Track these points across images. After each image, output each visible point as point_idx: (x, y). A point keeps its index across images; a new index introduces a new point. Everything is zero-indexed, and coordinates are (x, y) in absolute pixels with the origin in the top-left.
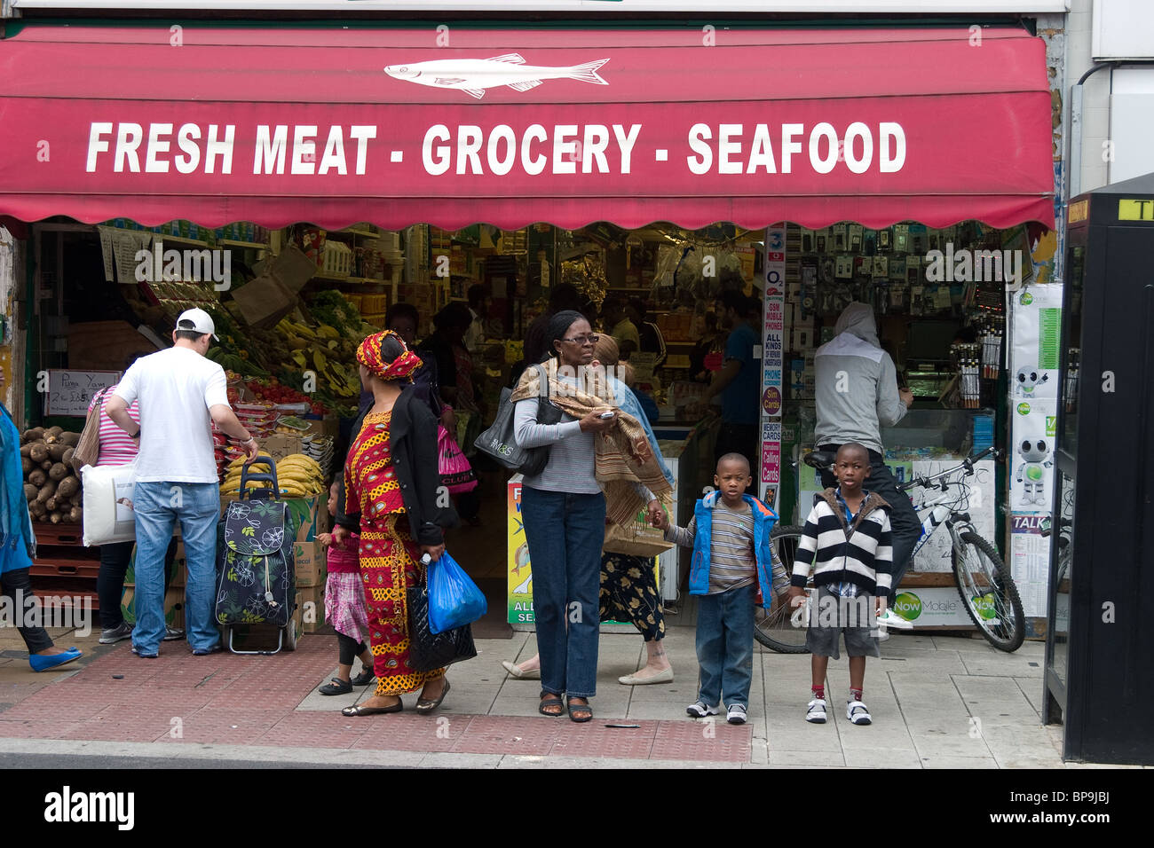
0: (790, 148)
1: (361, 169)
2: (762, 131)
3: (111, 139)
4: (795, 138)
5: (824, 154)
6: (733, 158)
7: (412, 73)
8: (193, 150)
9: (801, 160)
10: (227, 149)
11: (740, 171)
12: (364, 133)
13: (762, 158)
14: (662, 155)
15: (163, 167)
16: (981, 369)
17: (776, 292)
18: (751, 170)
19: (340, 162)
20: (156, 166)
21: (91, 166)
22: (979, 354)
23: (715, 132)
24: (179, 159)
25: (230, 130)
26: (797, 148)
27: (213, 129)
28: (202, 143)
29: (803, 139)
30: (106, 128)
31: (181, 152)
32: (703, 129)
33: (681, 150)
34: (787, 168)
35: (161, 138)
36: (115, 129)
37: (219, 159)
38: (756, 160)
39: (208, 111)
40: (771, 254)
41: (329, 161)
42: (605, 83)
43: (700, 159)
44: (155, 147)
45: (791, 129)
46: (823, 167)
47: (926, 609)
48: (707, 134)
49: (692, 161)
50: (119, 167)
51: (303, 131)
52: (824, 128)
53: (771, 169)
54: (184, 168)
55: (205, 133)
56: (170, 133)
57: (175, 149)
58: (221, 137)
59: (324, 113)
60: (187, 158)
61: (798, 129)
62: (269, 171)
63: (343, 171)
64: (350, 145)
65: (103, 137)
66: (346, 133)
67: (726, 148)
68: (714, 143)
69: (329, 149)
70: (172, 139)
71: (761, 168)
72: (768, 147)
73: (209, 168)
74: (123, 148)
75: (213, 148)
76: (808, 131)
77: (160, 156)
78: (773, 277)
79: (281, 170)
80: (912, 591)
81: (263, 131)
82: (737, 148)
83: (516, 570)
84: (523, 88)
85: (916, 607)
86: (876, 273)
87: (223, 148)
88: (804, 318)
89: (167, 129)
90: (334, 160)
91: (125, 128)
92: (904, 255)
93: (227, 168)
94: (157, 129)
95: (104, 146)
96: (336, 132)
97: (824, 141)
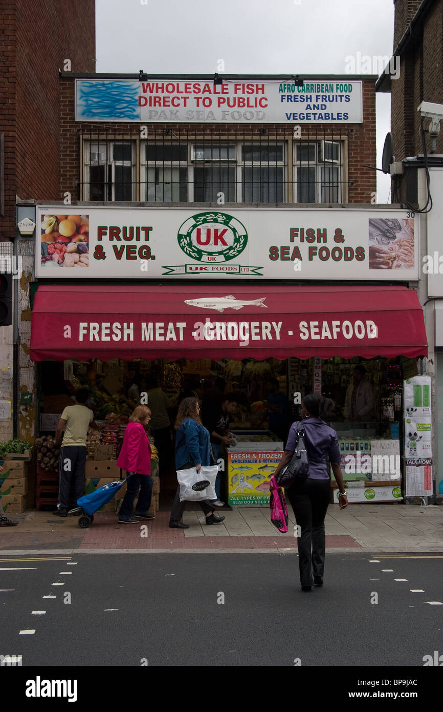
0: (336, 330)
1: (182, 338)
2: (325, 324)
3: (88, 329)
4: (337, 326)
5: (348, 332)
6: (316, 333)
7: (195, 303)
8: (119, 332)
9: (340, 334)
10: (131, 332)
11: (319, 338)
12: (182, 325)
13: (326, 334)
14: (291, 333)
15: (108, 339)
16: (394, 407)
17: (318, 380)
18: (323, 338)
19: (173, 336)
20: (105, 339)
21: (81, 339)
22: (393, 401)
23: (309, 324)
24: (114, 336)
25: (132, 325)
26: (338, 330)
27: (125, 324)
28: (122, 330)
29: (340, 327)
30: (85, 325)
31: (114, 333)
32: (303, 323)
33: (297, 331)
34: (335, 337)
35: (106, 328)
36: (89, 325)
37: (129, 335)
38: (324, 334)
39: (123, 318)
40: (316, 367)
41: (169, 336)
42: (267, 307)
43: (304, 334)
44: (104, 332)
45: (335, 323)
46: (349, 336)
47: (376, 495)
48: (306, 325)
49: (301, 335)
50: (91, 339)
51: (158, 325)
52: (346, 323)
53: (330, 337)
54: (116, 339)
55: (122, 326)
56: (109, 326)
57: (112, 333)
58: (128, 327)
59: (167, 318)
60: (117, 336)
61: (338, 323)
62: (147, 339)
63: (175, 339)
64: (177, 330)
65: (84, 328)
66: (175, 325)
67: (313, 330)
68: (309, 328)
69: (169, 332)
70: (110, 328)
71: (326, 337)
72: (328, 330)
73: (125, 339)
74: (92, 332)
75: (126, 332)
76: (341, 323)
77: (106, 335)
78: (317, 375)
79: (152, 339)
80: (371, 488)
81: (144, 325)
82: (317, 330)
83: (232, 485)
84: (237, 309)
85: (373, 494)
86: (329, 371)
87: (129, 331)
88: (301, 388)
89: (108, 325)
90: (171, 335)
91: (92, 325)
92: (338, 364)
93: (132, 339)
94: (104, 325)
95: (85, 332)
96: (171, 325)
97: (347, 327)
